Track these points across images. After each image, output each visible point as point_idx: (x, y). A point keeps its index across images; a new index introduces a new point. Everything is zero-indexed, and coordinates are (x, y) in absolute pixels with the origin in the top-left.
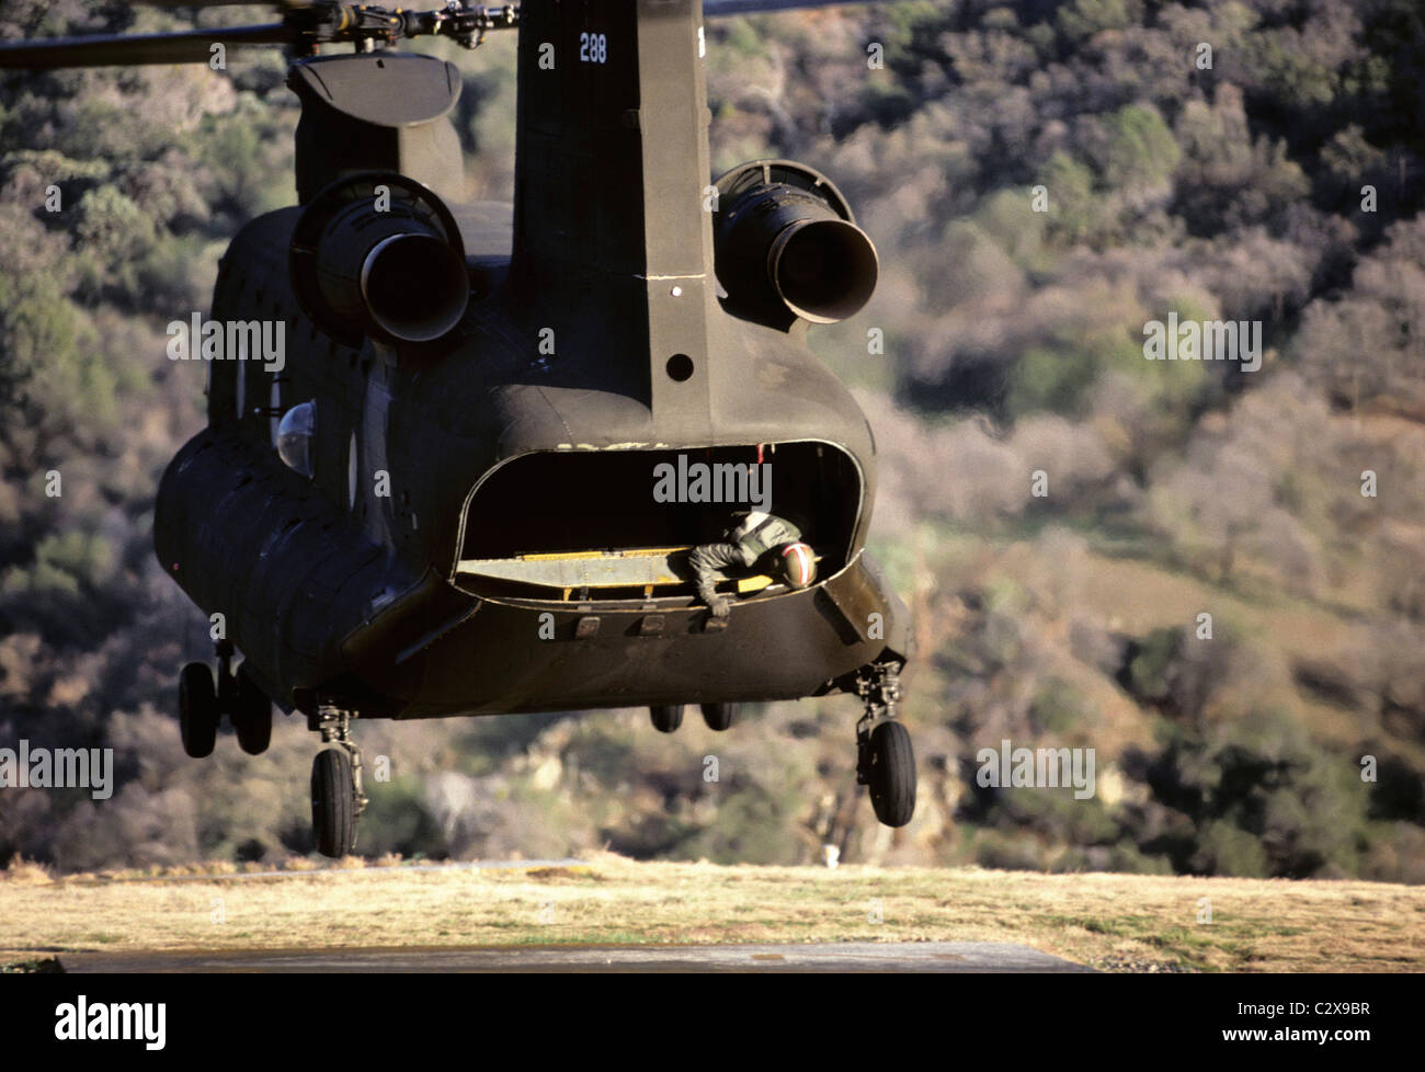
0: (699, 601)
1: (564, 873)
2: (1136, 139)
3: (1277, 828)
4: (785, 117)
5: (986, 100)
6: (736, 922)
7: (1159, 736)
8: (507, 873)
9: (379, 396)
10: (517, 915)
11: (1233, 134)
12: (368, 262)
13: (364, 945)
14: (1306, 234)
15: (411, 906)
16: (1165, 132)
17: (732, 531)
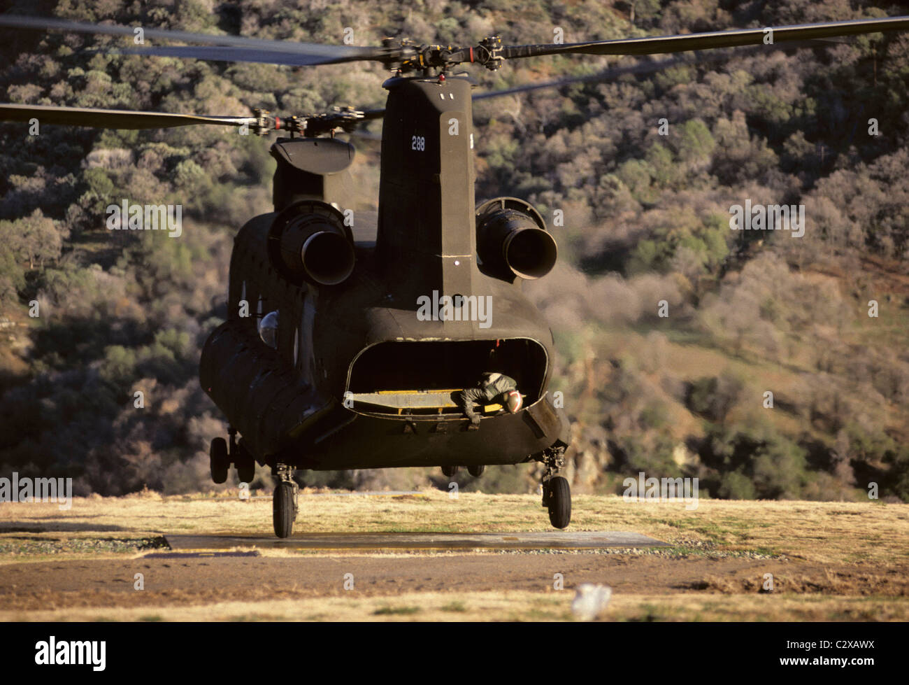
0: (465, 415)
1: (411, 497)
2: (693, 137)
3: (761, 474)
4: (521, 125)
5: (620, 117)
6: (495, 523)
7: (705, 430)
8: (382, 497)
9: (309, 312)
10: (386, 517)
11: (741, 135)
12: (305, 245)
13: (312, 531)
14: (776, 183)
15: (336, 513)
16: (708, 133)
17: (482, 383)
